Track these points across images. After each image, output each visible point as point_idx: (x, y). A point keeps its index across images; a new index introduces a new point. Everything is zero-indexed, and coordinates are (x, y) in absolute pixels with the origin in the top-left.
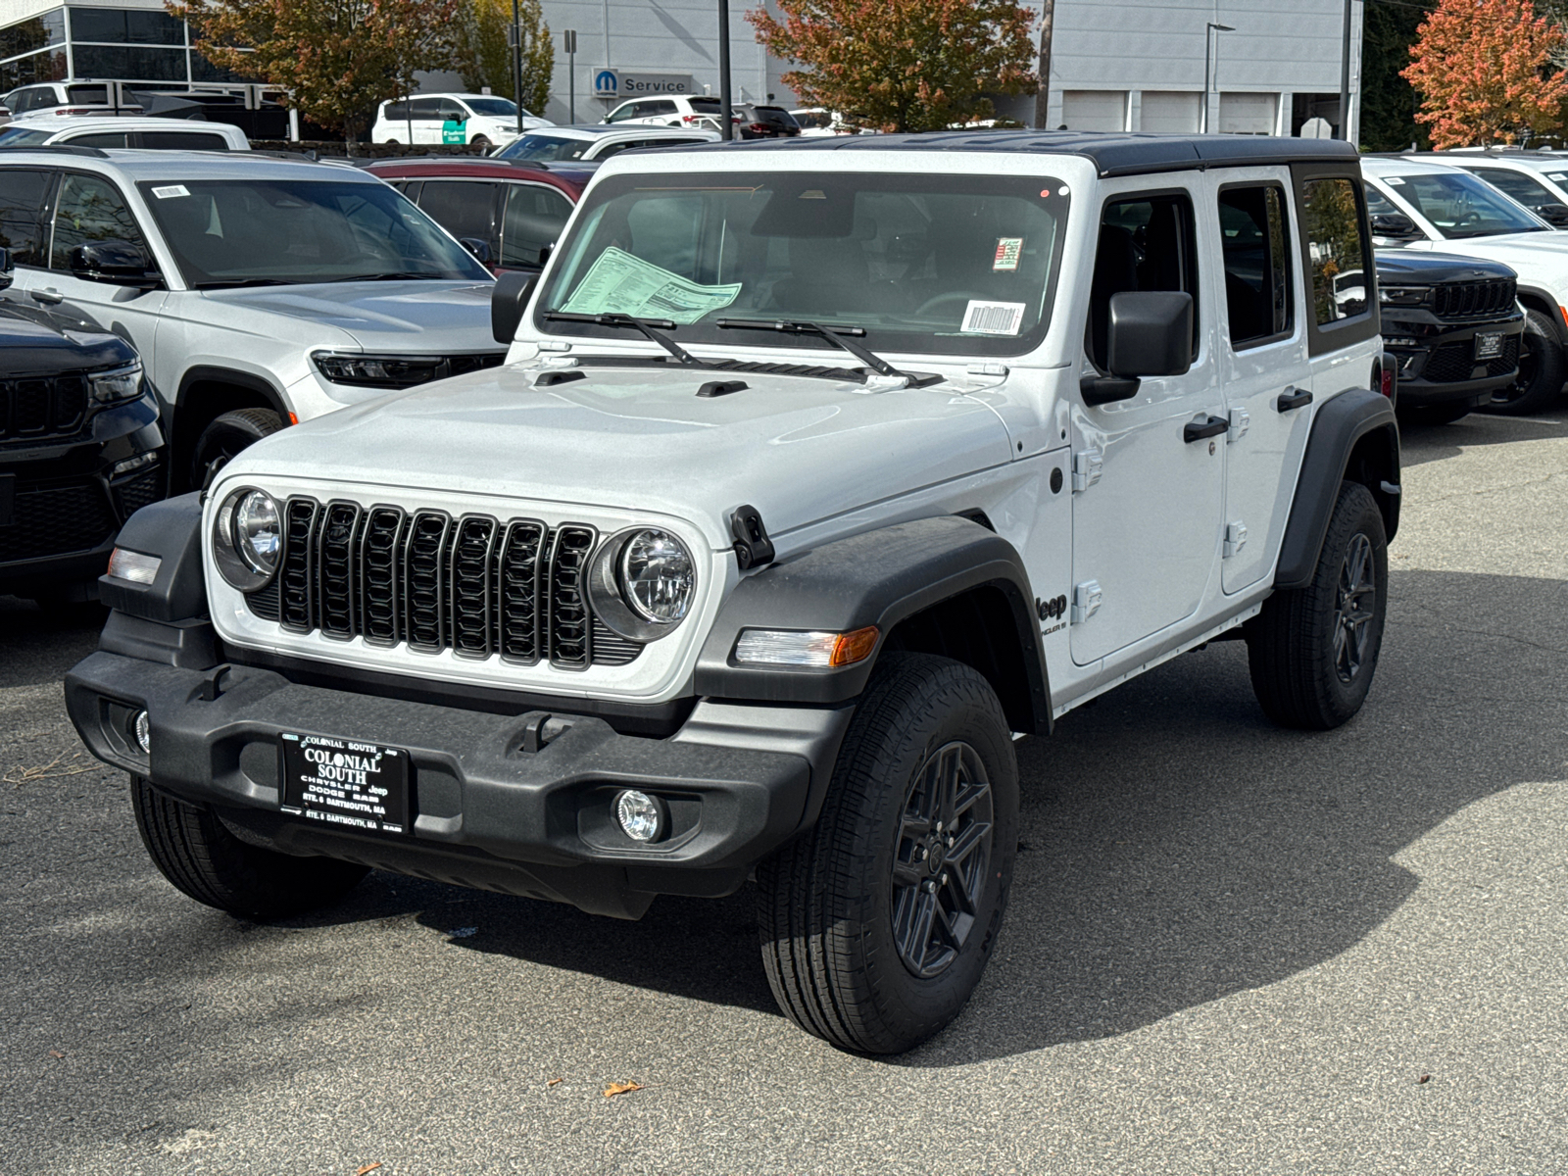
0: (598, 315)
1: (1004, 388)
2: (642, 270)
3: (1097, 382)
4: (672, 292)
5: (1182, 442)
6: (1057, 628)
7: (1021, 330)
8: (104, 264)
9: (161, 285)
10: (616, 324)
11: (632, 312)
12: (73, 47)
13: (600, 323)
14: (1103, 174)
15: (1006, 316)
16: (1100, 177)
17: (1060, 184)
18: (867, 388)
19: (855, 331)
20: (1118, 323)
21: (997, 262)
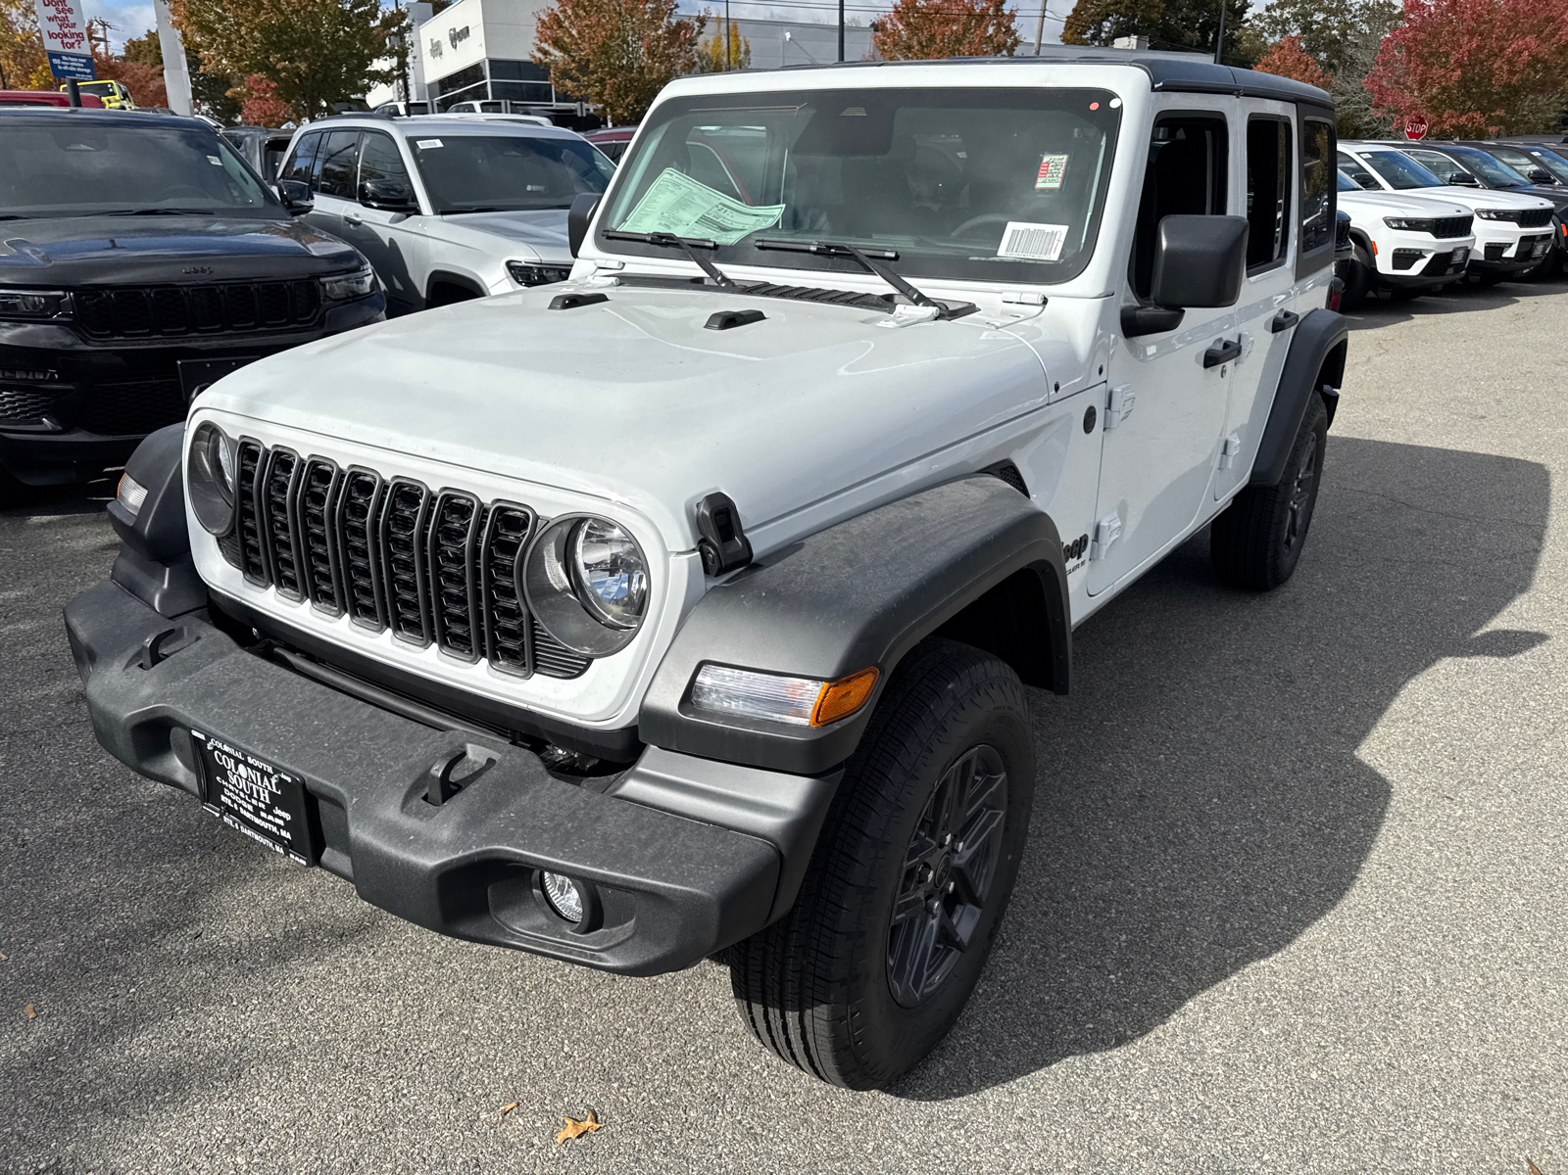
0: (648, 234)
1: (1040, 320)
2: (695, 190)
3: (1138, 312)
4: (721, 213)
5: (1202, 368)
6: (1077, 566)
7: (1062, 256)
8: (382, 197)
9: (418, 212)
10: (663, 244)
11: (679, 232)
12: (492, 83)
13: (651, 243)
14: (1156, 86)
15: (1044, 240)
16: (1153, 89)
17: (1112, 95)
18: (893, 319)
19: (887, 254)
20: (1167, 249)
21: (1040, 180)
